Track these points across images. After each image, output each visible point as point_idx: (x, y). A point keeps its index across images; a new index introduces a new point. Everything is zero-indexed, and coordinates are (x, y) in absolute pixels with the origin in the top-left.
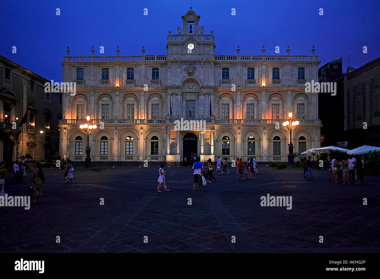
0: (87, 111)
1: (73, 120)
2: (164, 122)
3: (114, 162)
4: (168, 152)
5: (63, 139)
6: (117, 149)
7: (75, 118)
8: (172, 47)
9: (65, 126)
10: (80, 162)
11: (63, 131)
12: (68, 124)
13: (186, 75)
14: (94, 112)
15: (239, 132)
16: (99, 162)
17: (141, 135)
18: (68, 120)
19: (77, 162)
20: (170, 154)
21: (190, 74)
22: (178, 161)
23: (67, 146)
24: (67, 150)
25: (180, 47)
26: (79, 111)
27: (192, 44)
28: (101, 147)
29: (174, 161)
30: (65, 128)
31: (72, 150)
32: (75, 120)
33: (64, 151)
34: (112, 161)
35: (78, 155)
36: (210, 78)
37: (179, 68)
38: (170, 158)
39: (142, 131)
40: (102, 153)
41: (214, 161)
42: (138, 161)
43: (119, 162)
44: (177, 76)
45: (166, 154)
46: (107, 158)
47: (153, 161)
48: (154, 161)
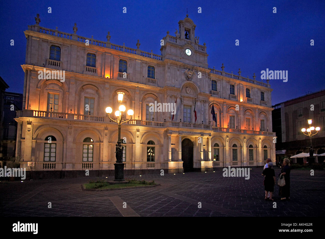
0: (62, 103)
1: (41, 112)
2: (163, 125)
3: (103, 170)
4: (170, 158)
5: (24, 139)
6: (107, 155)
7: (45, 109)
8: (171, 48)
9: (31, 119)
10: (52, 171)
11: (26, 126)
12: (35, 117)
13: (185, 79)
14: (75, 105)
15: (228, 140)
16: (80, 171)
17: (137, 138)
18: (36, 111)
19: (48, 171)
20: (173, 160)
21: (188, 78)
22: (180, 168)
23: (32, 149)
24: (31, 154)
25: (179, 50)
26: (50, 102)
27: (189, 50)
28: (83, 152)
29: (177, 168)
30: (29, 123)
31: (39, 155)
32: (43, 112)
33: (26, 155)
34: (100, 169)
35: (48, 161)
36: (205, 87)
37: (178, 70)
38: (172, 165)
39: (138, 133)
40: (85, 159)
41: (212, 167)
42: (133, 169)
43: (109, 170)
44: (176, 78)
45: (168, 160)
46: (92, 165)
47: (149, 168)
48: (151, 168)
